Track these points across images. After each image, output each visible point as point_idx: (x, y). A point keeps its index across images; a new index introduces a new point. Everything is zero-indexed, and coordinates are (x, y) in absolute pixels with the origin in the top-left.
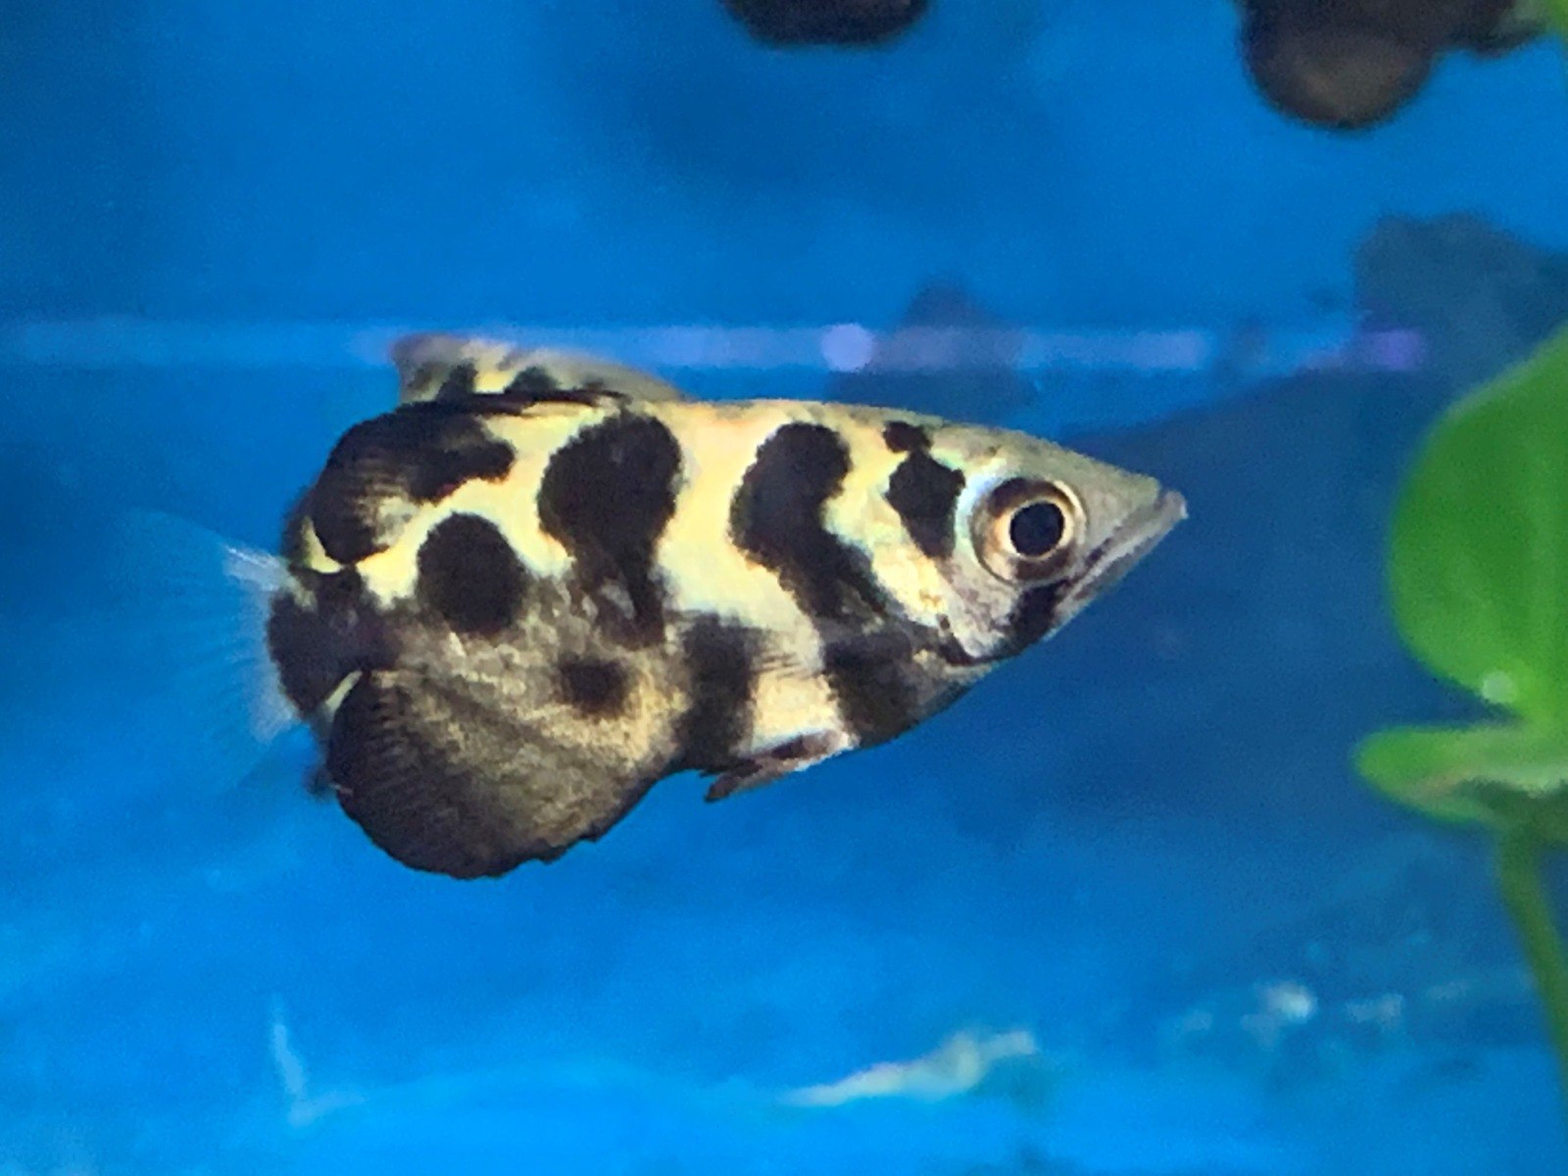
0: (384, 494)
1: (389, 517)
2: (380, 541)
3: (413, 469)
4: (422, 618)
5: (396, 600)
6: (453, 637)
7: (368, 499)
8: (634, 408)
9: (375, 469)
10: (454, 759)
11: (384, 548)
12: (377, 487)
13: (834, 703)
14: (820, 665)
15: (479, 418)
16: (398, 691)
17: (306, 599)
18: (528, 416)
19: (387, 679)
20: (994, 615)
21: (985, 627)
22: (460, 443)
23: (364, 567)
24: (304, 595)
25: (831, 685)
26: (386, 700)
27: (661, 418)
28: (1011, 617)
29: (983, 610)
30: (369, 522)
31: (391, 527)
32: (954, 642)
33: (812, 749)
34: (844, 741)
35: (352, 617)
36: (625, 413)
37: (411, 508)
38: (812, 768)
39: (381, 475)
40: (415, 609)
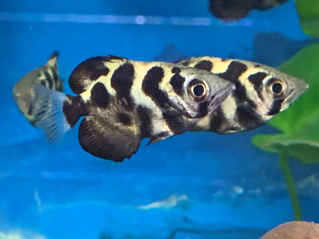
0: (84, 79)
1: (86, 84)
2: (84, 89)
3: (91, 73)
4: (93, 104)
5: (87, 100)
6: (98, 108)
7: (82, 80)
8: (129, 62)
9: (83, 74)
10: (104, 136)
11: (85, 90)
12: (84, 77)
13: (167, 125)
14: (163, 117)
15: (103, 62)
16: (91, 121)
17: (70, 102)
18: (112, 62)
19: (88, 119)
20: (194, 108)
21: (193, 111)
22: (99, 68)
23: (81, 95)
24: (69, 101)
25: (166, 121)
26: (89, 123)
27: (133, 64)
28: (198, 109)
29: (192, 107)
30: (82, 85)
31: (87, 85)
32: (188, 113)
33: (165, 135)
34: (171, 134)
35: (79, 105)
36: (127, 63)
37: (91, 82)
38: (166, 139)
39: (84, 75)
40: (91, 103)
